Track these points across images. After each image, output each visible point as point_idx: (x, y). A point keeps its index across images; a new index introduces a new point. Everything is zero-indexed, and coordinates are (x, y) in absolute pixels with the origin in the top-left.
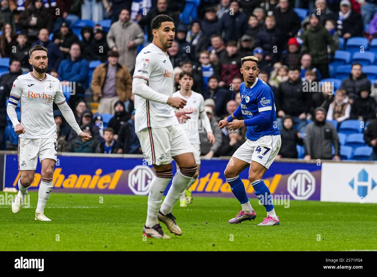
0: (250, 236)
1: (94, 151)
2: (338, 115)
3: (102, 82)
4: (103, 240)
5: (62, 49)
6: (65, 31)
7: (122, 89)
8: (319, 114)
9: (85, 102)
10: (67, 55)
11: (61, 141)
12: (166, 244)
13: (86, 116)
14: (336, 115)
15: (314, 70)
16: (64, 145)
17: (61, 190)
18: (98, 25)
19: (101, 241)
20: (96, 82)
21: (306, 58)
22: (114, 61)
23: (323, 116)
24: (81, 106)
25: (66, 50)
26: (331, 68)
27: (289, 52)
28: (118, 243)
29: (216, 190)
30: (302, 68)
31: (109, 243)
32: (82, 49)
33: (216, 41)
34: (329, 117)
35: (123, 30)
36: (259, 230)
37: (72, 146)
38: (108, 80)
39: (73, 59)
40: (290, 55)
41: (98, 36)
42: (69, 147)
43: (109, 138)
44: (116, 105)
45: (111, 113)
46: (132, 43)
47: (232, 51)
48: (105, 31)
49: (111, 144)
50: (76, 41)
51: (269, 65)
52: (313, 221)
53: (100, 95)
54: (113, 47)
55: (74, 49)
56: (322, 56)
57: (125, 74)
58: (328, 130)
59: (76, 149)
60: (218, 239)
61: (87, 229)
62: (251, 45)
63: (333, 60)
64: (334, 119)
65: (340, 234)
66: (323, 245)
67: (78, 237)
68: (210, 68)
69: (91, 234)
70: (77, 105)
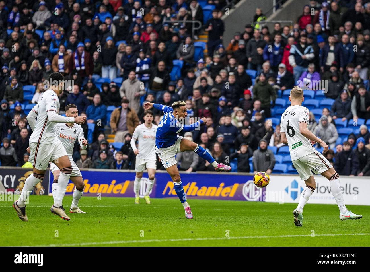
0: (217, 226)
1: (109, 168)
2: (278, 142)
3: (117, 121)
4: (117, 228)
5: (88, 98)
6: (90, 86)
7: (131, 125)
8: (262, 144)
9: (104, 134)
10: (92, 102)
11: (88, 161)
12: (160, 231)
13: (103, 144)
14: (276, 143)
15: (262, 112)
16: (90, 164)
17: (88, 194)
18: (113, 82)
19: (116, 229)
20: (113, 120)
21: (257, 103)
22: (126, 106)
23: (265, 145)
24: (101, 137)
25: (91, 98)
26: (272, 110)
27: (244, 100)
28: (127, 231)
29: (194, 194)
30: (254, 109)
31: (121, 231)
32: (102, 98)
33: (197, 93)
34: (271, 144)
35: (131, 86)
36: (223, 222)
37: (95, 165)
38: (121, 119)
39: (96, 105)
40: (245, 102)
41: (113, 90)
42: (93, 166)
43: (119, 158)
44: (126, 136)
45: (123, 142)
46: (137, 94)
47: (206, 100)
48: (118, 86)
49: (121, 163)
50: (98, 92)
51: (230, 108)
52: (260, 216)
53: (116, 130)
54: (123, 97)
55: (96, 98)
56: (267, 102)
57: (133, 115)
58: (268, 155)
59: (97, 167)
60: (195, 228)
61: (106, 221)
62: (218, 95)
63: (274, 105)
64: (274, 145)
65: (279, 224)
66: (267, 232)
67: (100, 227)
68: (191, 111)
69: (108, 225)
70: (99, 136)
